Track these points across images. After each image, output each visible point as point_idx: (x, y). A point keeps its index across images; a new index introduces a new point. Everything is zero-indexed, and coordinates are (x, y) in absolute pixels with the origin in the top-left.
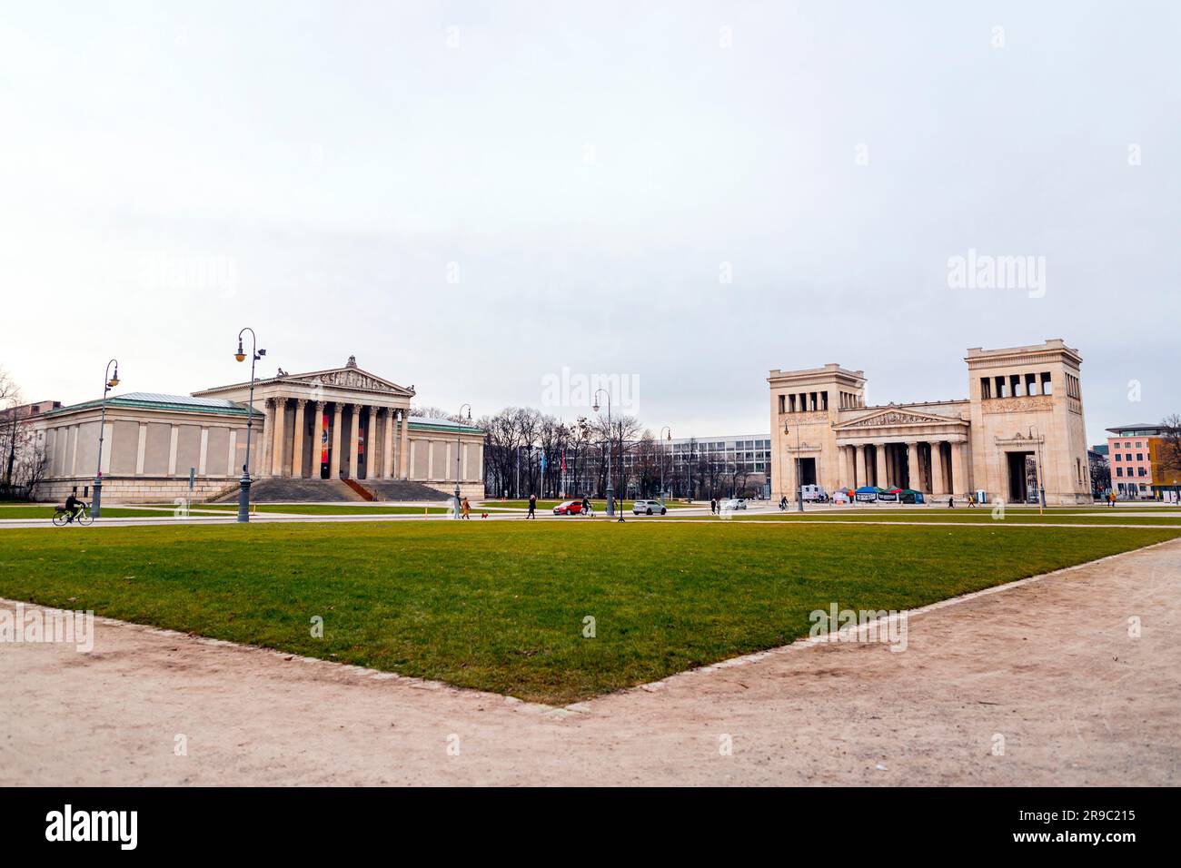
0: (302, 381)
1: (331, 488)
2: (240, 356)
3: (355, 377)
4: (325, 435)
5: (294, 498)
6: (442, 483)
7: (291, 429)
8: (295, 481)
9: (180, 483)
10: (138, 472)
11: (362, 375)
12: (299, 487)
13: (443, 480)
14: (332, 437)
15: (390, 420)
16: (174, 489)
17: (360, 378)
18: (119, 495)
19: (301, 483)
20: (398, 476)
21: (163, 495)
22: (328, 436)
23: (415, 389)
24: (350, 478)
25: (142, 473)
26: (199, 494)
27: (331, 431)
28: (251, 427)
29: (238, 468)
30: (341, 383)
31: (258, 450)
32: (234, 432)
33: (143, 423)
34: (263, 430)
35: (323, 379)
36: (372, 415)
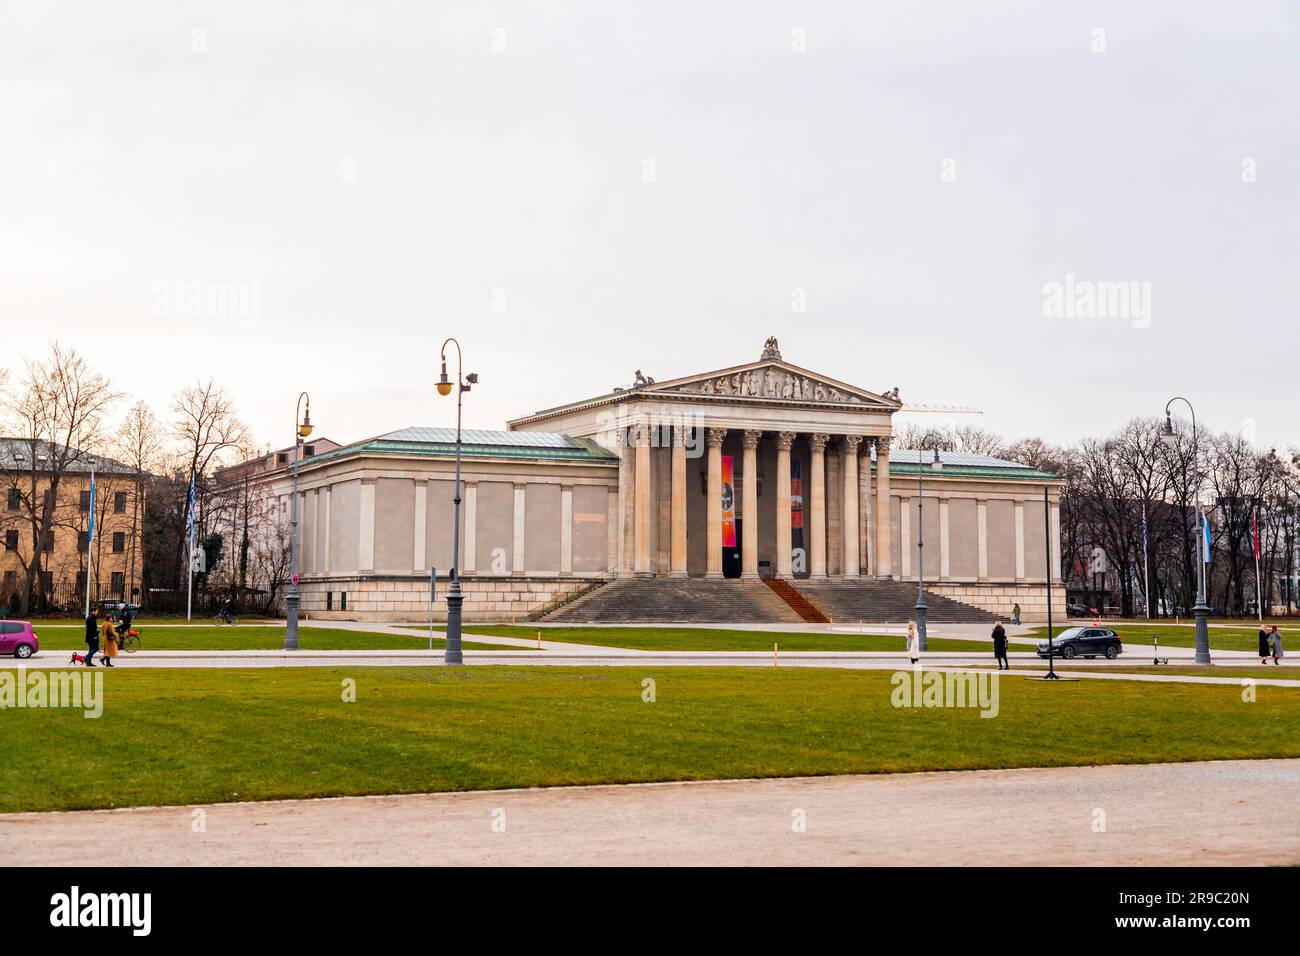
0: (679, 392)
1: (740, 595)
2: (444, 387)
3: (780, 379)
4: (729, 493)
5: (670, 616)
6: (972, 585)
7: (666, 483)
8: (676, 583)
9: (484, 586)
10: (416, 569)
11: (793, 375)
12: (682, 593)
13: (974, 579)
14: (742, 497)
15: (851, 461)
16: (476, 597)
17: (789, 380)
18: (390, 606)
19: (686, 586)
20: (875, 572)
22: (733, 495)
24: (778, 577)
25: (423, 569)
26: (516, 606)
27: (739, 484)
28: (597, 482)
29: (577, 559)
30: (753, 391)
31: (610, 524)
32: (570, 493)
33: (420, 481)
34: (618, 487)
35: (718, 387)
36: (816, 451)
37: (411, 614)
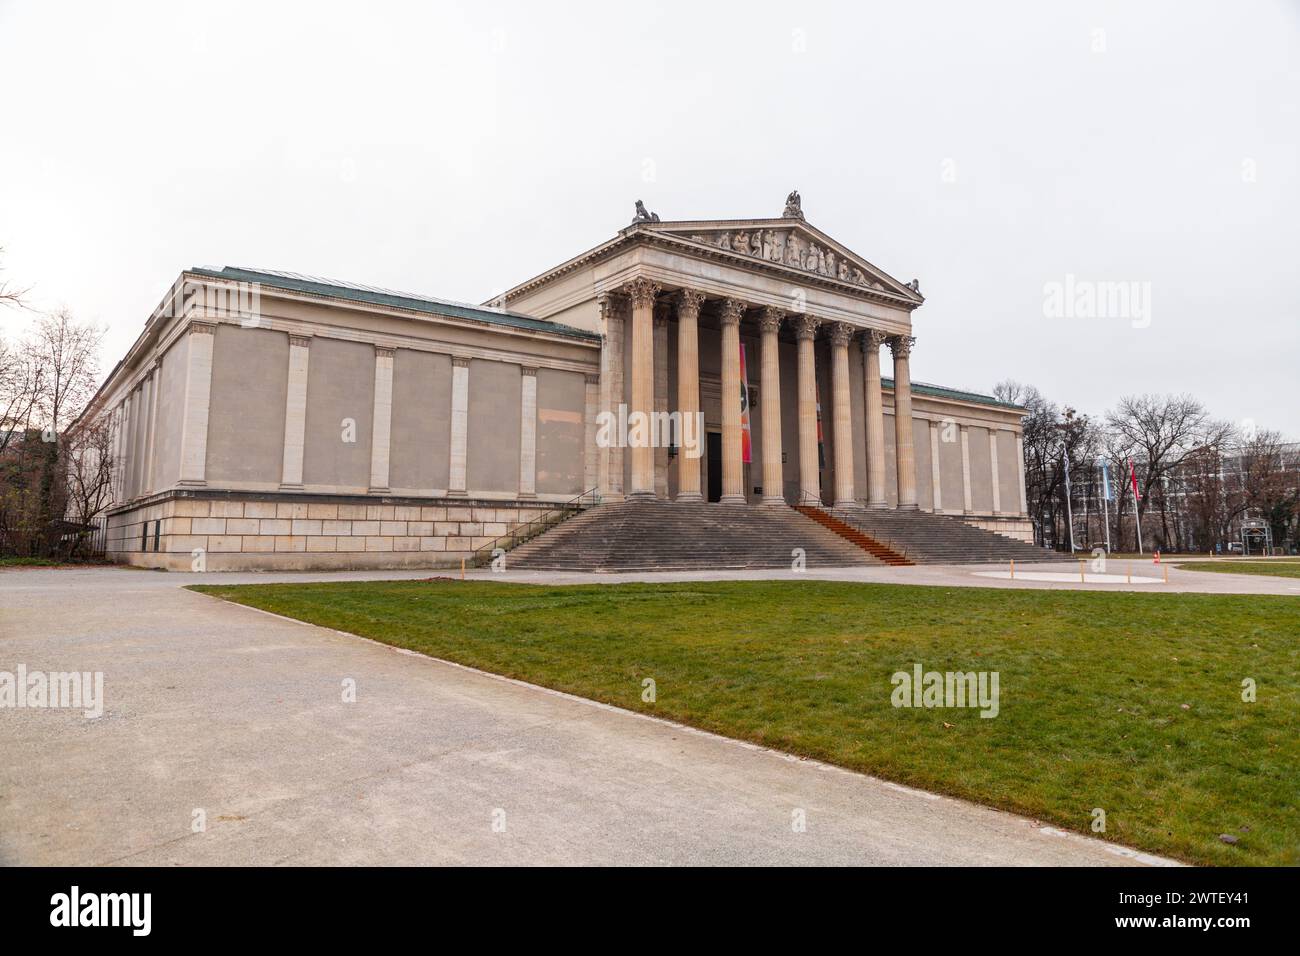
0: (691, 241)
1: (782, 525)
3: (803, 246)
7: (664, 373)
9: (402, 512)
10: (286, 480)
11: (818, 244)
12: (710, 523)
15: (874, 362)
16: (389, 529)
17: (813, 249)
18: (234, 544)
19: (704, 514)
20: (899, 499)
21: (357, 545)
23: (921, 290)
25: (298, 479)
26: (452, 545)
28: (571, 366)
29: (543, 475)
30: (776, 256)
31: (588, 427)
32: (534, 379)
33: (298, 337)
34: (598, 376)
35: (736, 244)
36: (840, 345)
37: (273, 558)
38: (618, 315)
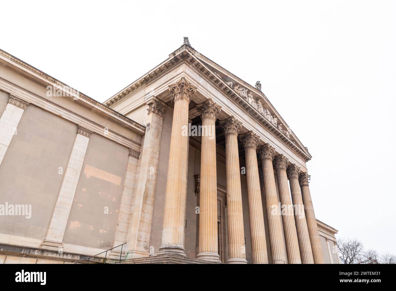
28: (120, 140)
31: (125, 189)
32: (87, 139)
34: (139, 153)
36: (283, 169)
38: (160, 114)
